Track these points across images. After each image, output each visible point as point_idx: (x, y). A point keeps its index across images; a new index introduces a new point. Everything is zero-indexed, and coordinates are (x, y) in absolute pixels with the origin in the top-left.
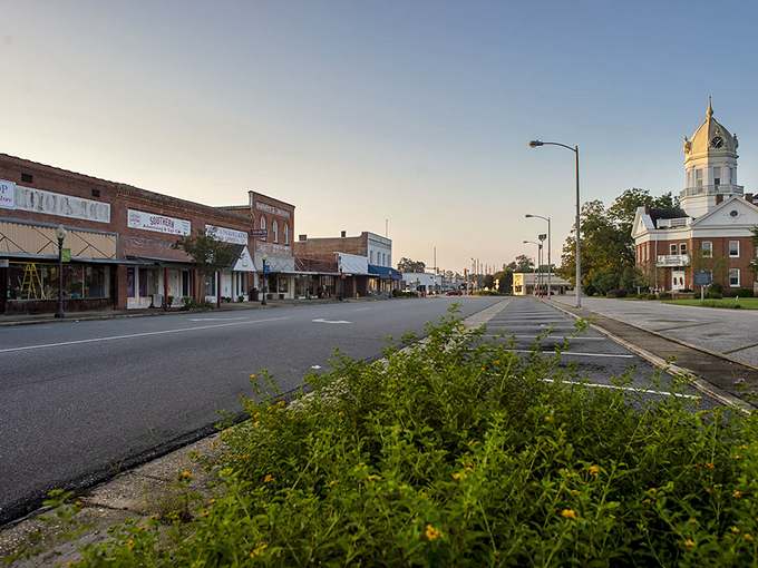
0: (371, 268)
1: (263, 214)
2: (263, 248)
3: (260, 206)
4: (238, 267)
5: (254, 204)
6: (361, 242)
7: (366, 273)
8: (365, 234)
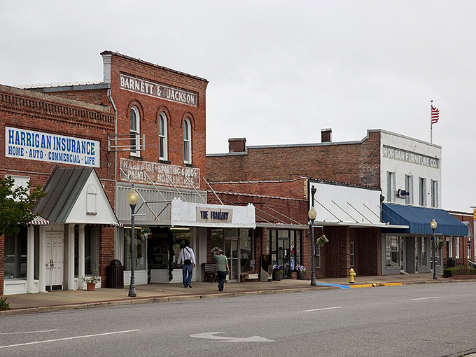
0: (387, 212)
1: (135, 100)
2: (134, 172)
3: (130, 84)
4: (77, 215)
5: (115, 79)
6: (365, 152)
7: (377, 222)
8: (374, 135)
